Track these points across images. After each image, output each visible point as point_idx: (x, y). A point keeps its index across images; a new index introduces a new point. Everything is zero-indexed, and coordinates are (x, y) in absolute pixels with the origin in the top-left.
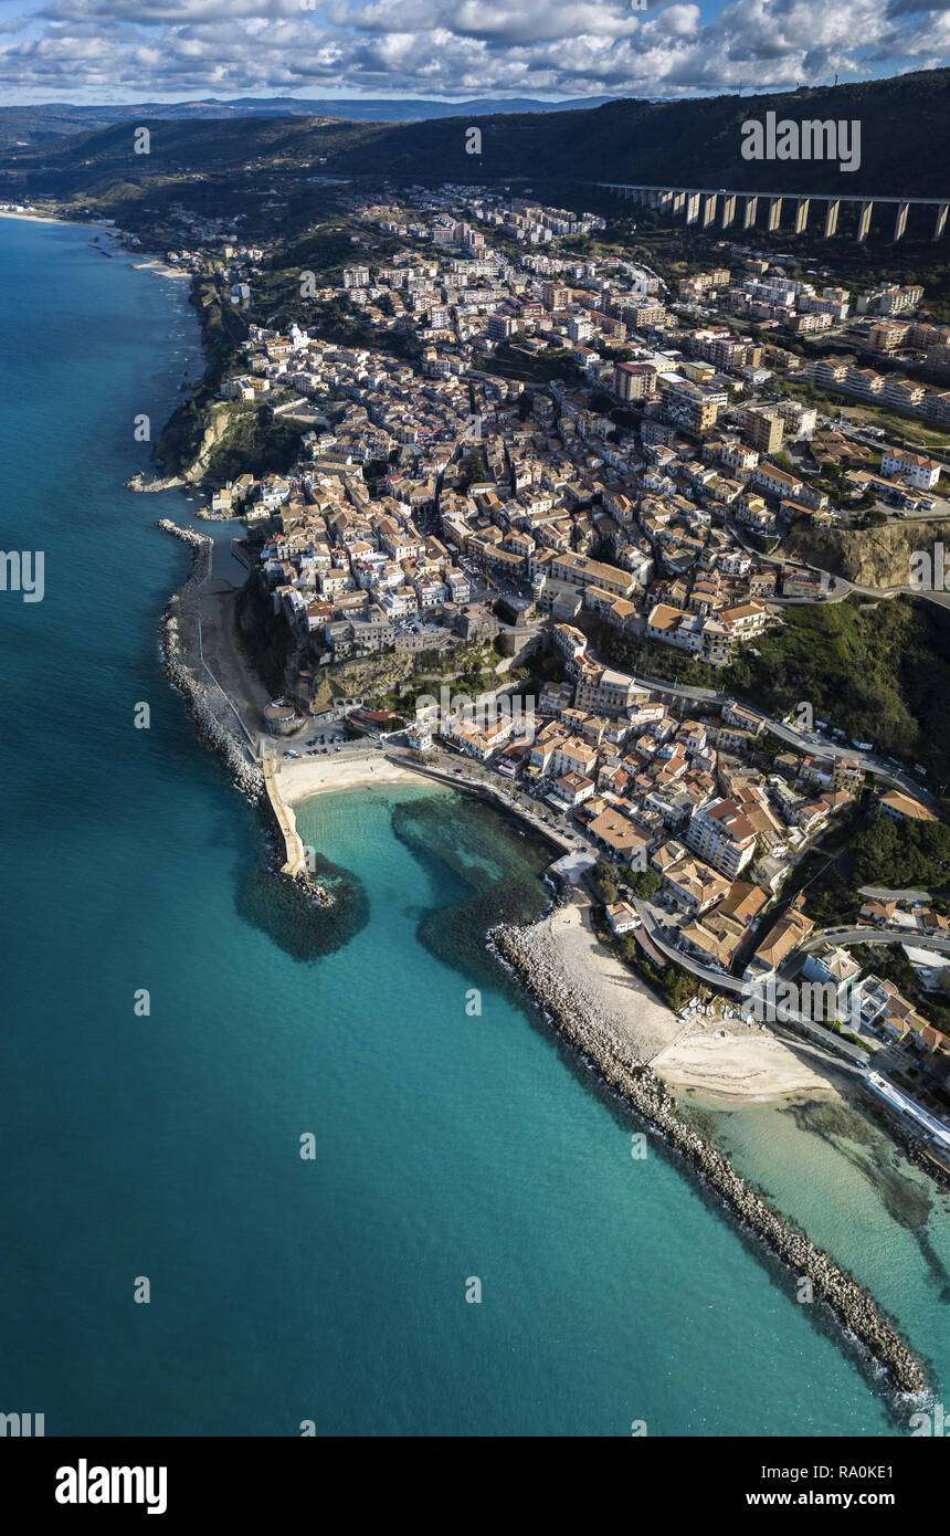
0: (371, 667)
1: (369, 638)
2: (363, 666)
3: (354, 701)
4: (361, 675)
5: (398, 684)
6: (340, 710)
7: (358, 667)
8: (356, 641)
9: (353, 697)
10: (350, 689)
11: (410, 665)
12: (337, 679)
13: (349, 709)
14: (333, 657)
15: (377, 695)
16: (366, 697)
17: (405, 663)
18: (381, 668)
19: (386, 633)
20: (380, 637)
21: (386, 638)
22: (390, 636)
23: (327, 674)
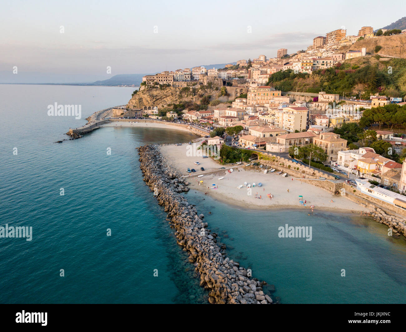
1: (162, 80)
4: (156, 96)
6: (146, 111)
7: (155, 92)
8: (156, 81)
9: (151, 106)
10: (150, 101)
12: (145, 96)
13: (149, 112)
15: (163, 106)
16: (158, 107)
17: (176, 91)
18: (165, 93)
19: (169, 79)
20: (166, 80)
21: (169, 82)
22: (171, 81)
23: (141, 94)
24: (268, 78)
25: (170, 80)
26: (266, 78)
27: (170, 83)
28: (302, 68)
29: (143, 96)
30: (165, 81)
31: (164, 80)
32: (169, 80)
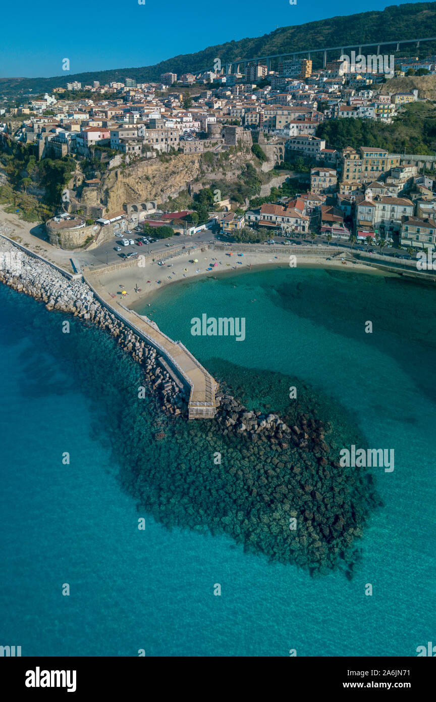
0: (162, 169)
1: (157, 140)
2: (154, 167)
3: (149, 205)
4: (154, 177)
5: (188, 185)
6: (134, 216)
7: (150, 168)
8: (145, 142)
9: (146, 200)
10: (143, 190)
11: (197, 165)
12: (131, 181)
13: (142, 216)
14: (124, 158)
15: (170, 198)
16: (159, 201)
17: (193, 162)
18: (171, 168)
19: (171, 136)
20: (166, 140)
21: (172, 142)
22: (175, 139)
23: (119, 176)
25: (173, 139)
27: (173, 144)
29: (126, 180)
30: (164, 140)
31: (162, 140)
32: (171, 140)
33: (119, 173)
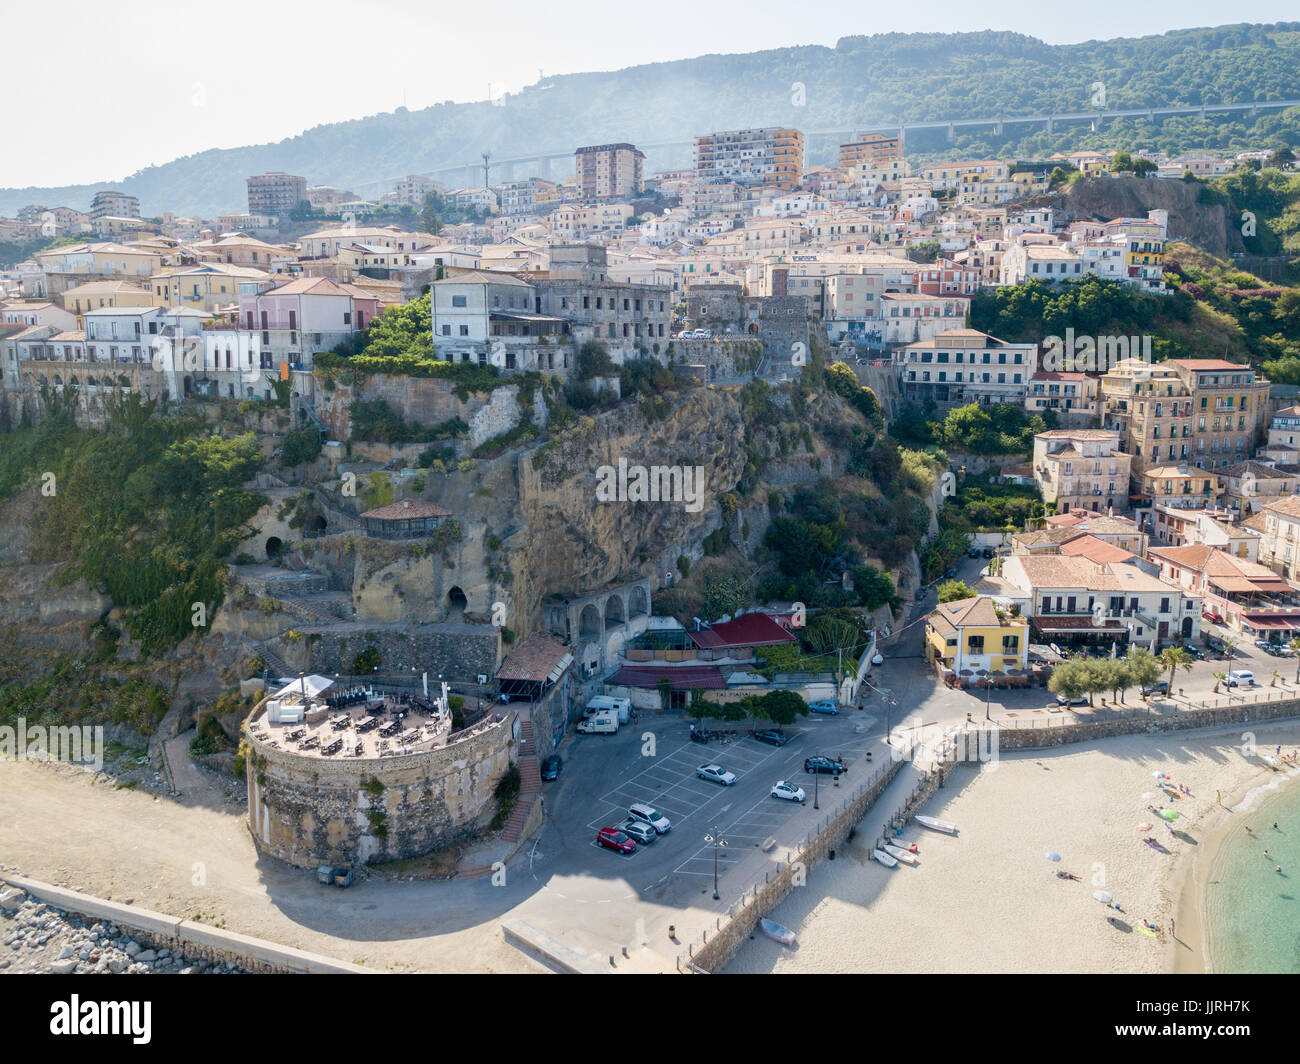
1: (612, 331)
3: (629, 600)
6: (591, 654)
8: (585, 334)
9: (619, 581)
13: (612, 648)
14: (525, 397)
16: (651, 581)
19: (651, 317)
20: (638, 331)
21: (653, 340)
22: (661, 330)
23: (530, 478)
24: (959, 314)
26: (947, 314)
27: (655, 346)
28: (1133, 272)
31: (625, 330)
32: (651, 332)
33: (526, 464)
